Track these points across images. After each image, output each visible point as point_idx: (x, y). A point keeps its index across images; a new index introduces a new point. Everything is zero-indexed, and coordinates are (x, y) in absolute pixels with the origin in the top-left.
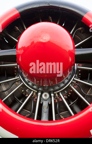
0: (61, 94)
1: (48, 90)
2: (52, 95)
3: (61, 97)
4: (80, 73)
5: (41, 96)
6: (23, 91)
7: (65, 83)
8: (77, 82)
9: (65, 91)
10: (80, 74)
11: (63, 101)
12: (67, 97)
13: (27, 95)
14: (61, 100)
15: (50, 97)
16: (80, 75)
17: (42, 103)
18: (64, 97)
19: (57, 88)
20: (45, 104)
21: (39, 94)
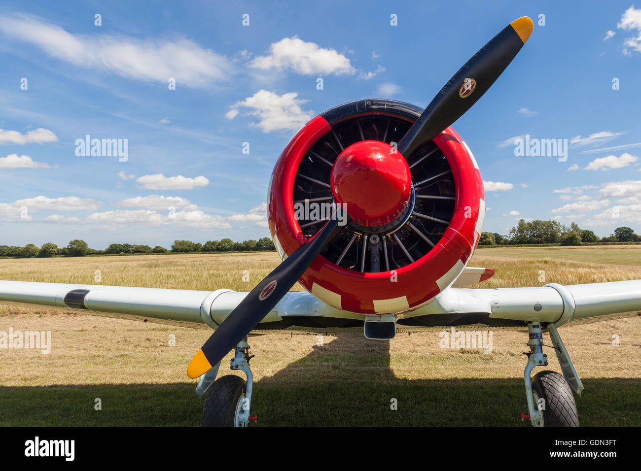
0: (395, 236)
1: (377, 230)
2: (384, 237)
3: (395, 240)
4: (421, 203)
5: (368, 240)
6: (342, 234)
7: (400, 219)
8: (418, 217)
9: (402, 231)
10: (421, 205)
11: (398, 245)
12: (404, 239)
13: (348, 240)
14: (396, 243)
15: (381, 240)
16: (421, 207)
17: (371, 249)
18: (400, 239)
19: (389, 228)
20: (375, 251)
21: (366, 237)
